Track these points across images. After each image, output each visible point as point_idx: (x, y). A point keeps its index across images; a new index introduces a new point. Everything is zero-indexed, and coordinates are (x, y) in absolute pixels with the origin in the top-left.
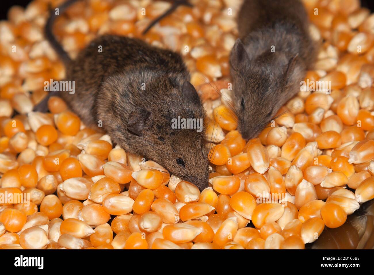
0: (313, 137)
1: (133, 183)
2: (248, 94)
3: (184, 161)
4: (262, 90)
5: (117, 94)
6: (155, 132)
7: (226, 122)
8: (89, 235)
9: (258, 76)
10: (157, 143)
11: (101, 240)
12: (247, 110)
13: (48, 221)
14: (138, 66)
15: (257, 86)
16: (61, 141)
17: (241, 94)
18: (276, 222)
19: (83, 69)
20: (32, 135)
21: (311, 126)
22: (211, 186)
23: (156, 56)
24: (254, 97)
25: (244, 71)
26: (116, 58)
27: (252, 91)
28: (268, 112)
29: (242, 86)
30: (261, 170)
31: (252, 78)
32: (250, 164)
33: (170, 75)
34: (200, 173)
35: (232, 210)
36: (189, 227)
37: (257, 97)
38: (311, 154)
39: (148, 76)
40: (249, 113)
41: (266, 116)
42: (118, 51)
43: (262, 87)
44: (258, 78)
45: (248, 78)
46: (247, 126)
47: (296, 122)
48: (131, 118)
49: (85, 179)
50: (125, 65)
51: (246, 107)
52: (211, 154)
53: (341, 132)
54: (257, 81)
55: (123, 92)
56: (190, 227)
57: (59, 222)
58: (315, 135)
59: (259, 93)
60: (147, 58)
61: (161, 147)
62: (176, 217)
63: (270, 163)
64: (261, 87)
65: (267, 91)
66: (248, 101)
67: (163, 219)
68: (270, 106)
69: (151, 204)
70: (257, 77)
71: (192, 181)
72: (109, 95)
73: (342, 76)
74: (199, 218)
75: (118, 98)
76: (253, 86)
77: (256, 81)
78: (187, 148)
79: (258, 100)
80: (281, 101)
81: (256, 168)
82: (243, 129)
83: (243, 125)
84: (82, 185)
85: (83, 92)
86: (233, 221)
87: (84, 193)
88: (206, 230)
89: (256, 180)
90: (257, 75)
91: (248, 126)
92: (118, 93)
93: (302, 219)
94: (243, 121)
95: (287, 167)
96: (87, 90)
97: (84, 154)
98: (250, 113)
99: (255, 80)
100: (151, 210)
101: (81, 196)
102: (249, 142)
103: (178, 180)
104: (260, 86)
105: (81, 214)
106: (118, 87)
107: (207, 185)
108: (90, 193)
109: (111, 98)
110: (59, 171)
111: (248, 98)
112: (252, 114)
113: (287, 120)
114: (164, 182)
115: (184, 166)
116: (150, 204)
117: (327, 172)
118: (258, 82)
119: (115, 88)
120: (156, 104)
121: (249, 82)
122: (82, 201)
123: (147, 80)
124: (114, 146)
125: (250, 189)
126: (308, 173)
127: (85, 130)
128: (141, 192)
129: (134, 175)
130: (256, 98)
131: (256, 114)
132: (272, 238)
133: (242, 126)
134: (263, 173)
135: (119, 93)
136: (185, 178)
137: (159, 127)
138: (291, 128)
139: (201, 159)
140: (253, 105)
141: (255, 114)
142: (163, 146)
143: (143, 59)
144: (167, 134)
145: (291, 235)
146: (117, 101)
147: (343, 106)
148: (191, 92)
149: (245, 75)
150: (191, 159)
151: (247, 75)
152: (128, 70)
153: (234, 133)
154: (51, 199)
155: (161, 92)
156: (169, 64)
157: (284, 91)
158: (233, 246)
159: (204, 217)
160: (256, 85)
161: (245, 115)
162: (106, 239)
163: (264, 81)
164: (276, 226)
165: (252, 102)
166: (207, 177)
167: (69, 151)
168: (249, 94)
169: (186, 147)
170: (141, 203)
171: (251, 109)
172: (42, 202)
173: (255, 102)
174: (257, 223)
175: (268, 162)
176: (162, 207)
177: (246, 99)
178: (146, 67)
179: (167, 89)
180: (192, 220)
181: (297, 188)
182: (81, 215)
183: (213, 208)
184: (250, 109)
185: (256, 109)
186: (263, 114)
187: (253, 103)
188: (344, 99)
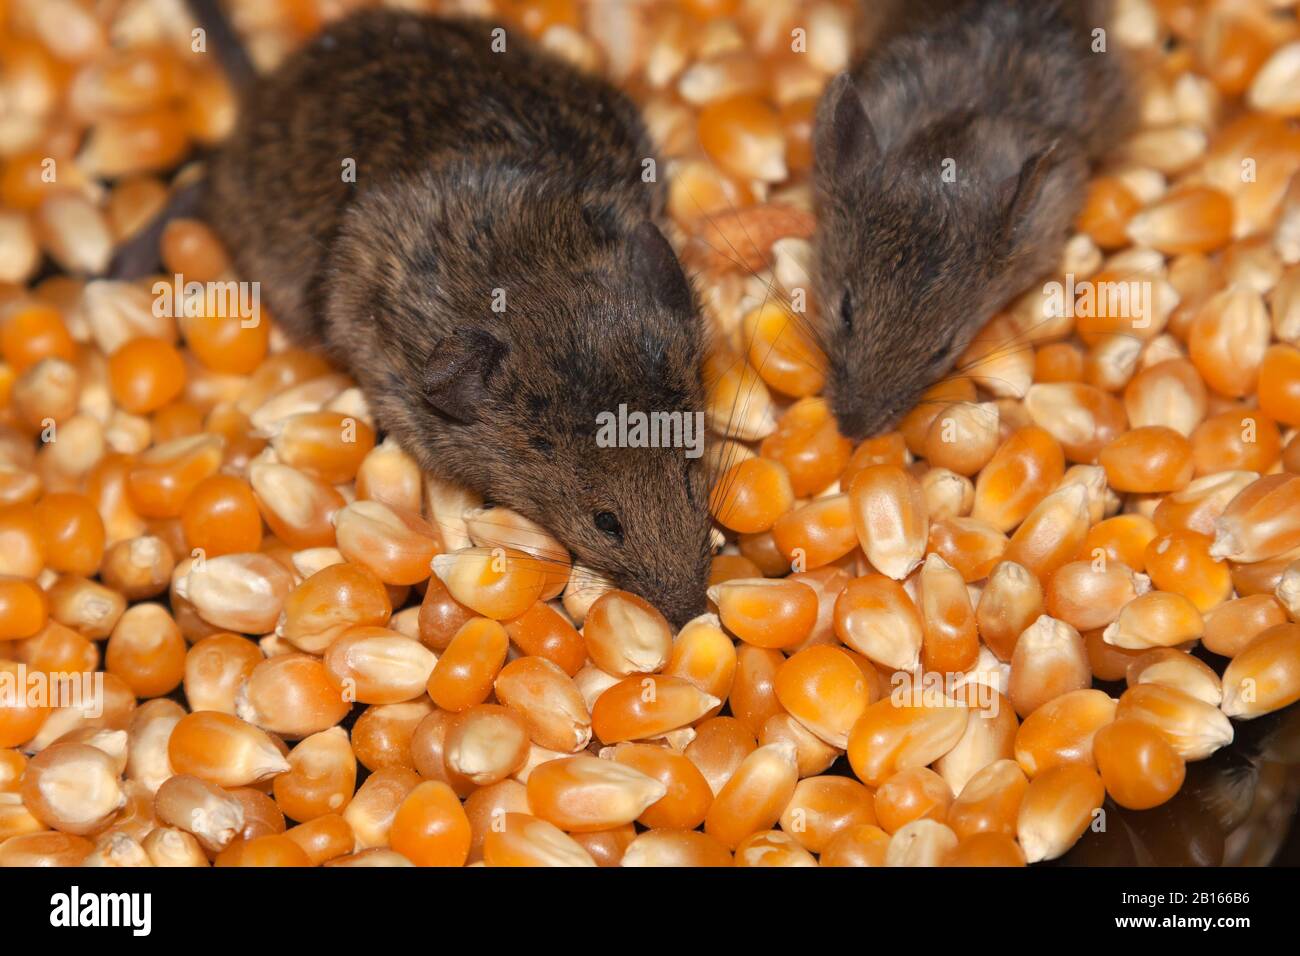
0: (1096, 440)
1: (435, 590)
2: (865, 281)
3: (619, 520)
4: (917, 272)
5: (394, 260)
6: (520, 419)
7: (784, 366)
8: (269, 776)
9: (907, 220)
10: (527, 455)
11: (310, 794)
12: (860, 336)
13: (131, 709)
14: (478, 155)
15: (899, 257)
16: (202, 389)
17: (843, 275)
18: (932, 766)
19: (286, 135)
20: (98, 366)
21: (1088, 403)
22: (715, 610)
23: (546, 115)
24: (886, 295)
25: (856, 195)
26: (400, 111)
27: (879, 273)
28: (935, 350)
29: (846, 249)
30: (896, 568)
31: (882, 226)
32: (856, 537)
33: (589, 198)
34: (676, 565)
35: (780, 710)
36: (620, 777)
37: (898, 294)
38: (1079, 518)
39: (510, 200)
40: (865, 349)
41: (926, 360)
42: (412, 85)
43: (919, 260)
44: (904, 227)
45: (874, 221)
46: (858, 393)
47: (1038, 378)
48: (438, 363)
49: (268, 561)
50: (432, 146)
51: (857, 326)
52: (719, 495)
53: (1194, 432)
54: (902, 239)
55: (416, 254)
56: (624, 773)
57: (169, 714)
58: (1103, 431)
59: (907, 284)
60: (513, 128)
61: (540, 470)
62: (578, 733)
63: (931, 540)
64: (914, 260)
65: (937, 274)
66: (865, 304)
67: (533, 732)
68: (943, 327)
69: (495, 678)
70: (904, 222)
71: (647, 590)
72: (367, 260)
73: (1219, 204)
74: (662, 737)
75: (399, 273)
76: (887, 256)
77: (897, 237)
78: (631, 479)
79: (901, 306)
80: (985, 306)
81: (875, 559)
82: (841, 402)
83: (844, 389)
84: (259, 585)
85: (284, 222)
86: (781, 757)
87: (264, 611)
88: (683, 787)
89: (877, 604)
90: (901, 217)
91: (860, 396)
92: (398, 256)
93: (1027, 759)
94: (842, 375)
95: (990, 558)
96: (297, 215)
97: (271, 465)
98: (869, 350)
99: (895, 232)
100: (492, 698)
101: (252, 622)
102: (860, 449)
103: (600, 585)
104: (909, 259)
105: (247, 690)
106: (401, 237)
107: (702, 605)
108: (283, 614)
109: (375, 275)
110: (179, 518)
111: (868, 294)
112: (877, 353)
113: (1006, 371)
114: (548, 586)
115: (621, 540)
116: (491, 677)
117: (1130, 588)
118: (903, 244)
119: (389, 239)
120: (528, 316)
121: (873, 238)
122: (255, 639)
123: (505, 213)
124: (380, 437)
125: (852, 636)
126: (1063, 590)
127: (285, 356)
128: (464, 627)
129: (440, 565)
130: (894, 296)
131: (891, 355)
132: (913, 836)
133: (839, 390)
134: (902, 577)
135: (402, 256)
136: (621, 579)
137: (537, 403)
138: (1020, 400)
139: (683, 517)
140: (882, 324)
141: (887, 353)
142: (548, 468)
143: (496, 130)
144: (561, 430)
145: (983, 824)
146: (392, 284)
147: (1211, 328)
148: (660, 265)
149: (859, 208)
150: (647, 517)
151: (866, 213)
152: (438, 168)
153: (812, 409)
154: (147, 625)
155: (550, 265)
156: (592, 148)
157: (999, 273)
158: (775, 849)
159: (679, 734)
160: (895, 253)
161: (853, 354)
162: (330, 795)
163: (926, 240)
164: (932, 785)
165: (881, 311)
166: (703, 577)
167: (222, 442)
168: (871, 281)
169: (628, 474)
170: (461, 671)
171: (874, 337)
172: (114, 628)
173: (890, 313)
174: (869, 764)
175: (921, 537)
176: (532, 691)
177: (860, 296)
178: (504, 161)
179: (572, 257)
180: (636, 741)
181: (1019, 644)
182: (246, 694)
183: (716, 702)
184: (869, 336)
185: (891, 335)
186: (917, 356)
187: (882, 315)
188: (1218, 300)
